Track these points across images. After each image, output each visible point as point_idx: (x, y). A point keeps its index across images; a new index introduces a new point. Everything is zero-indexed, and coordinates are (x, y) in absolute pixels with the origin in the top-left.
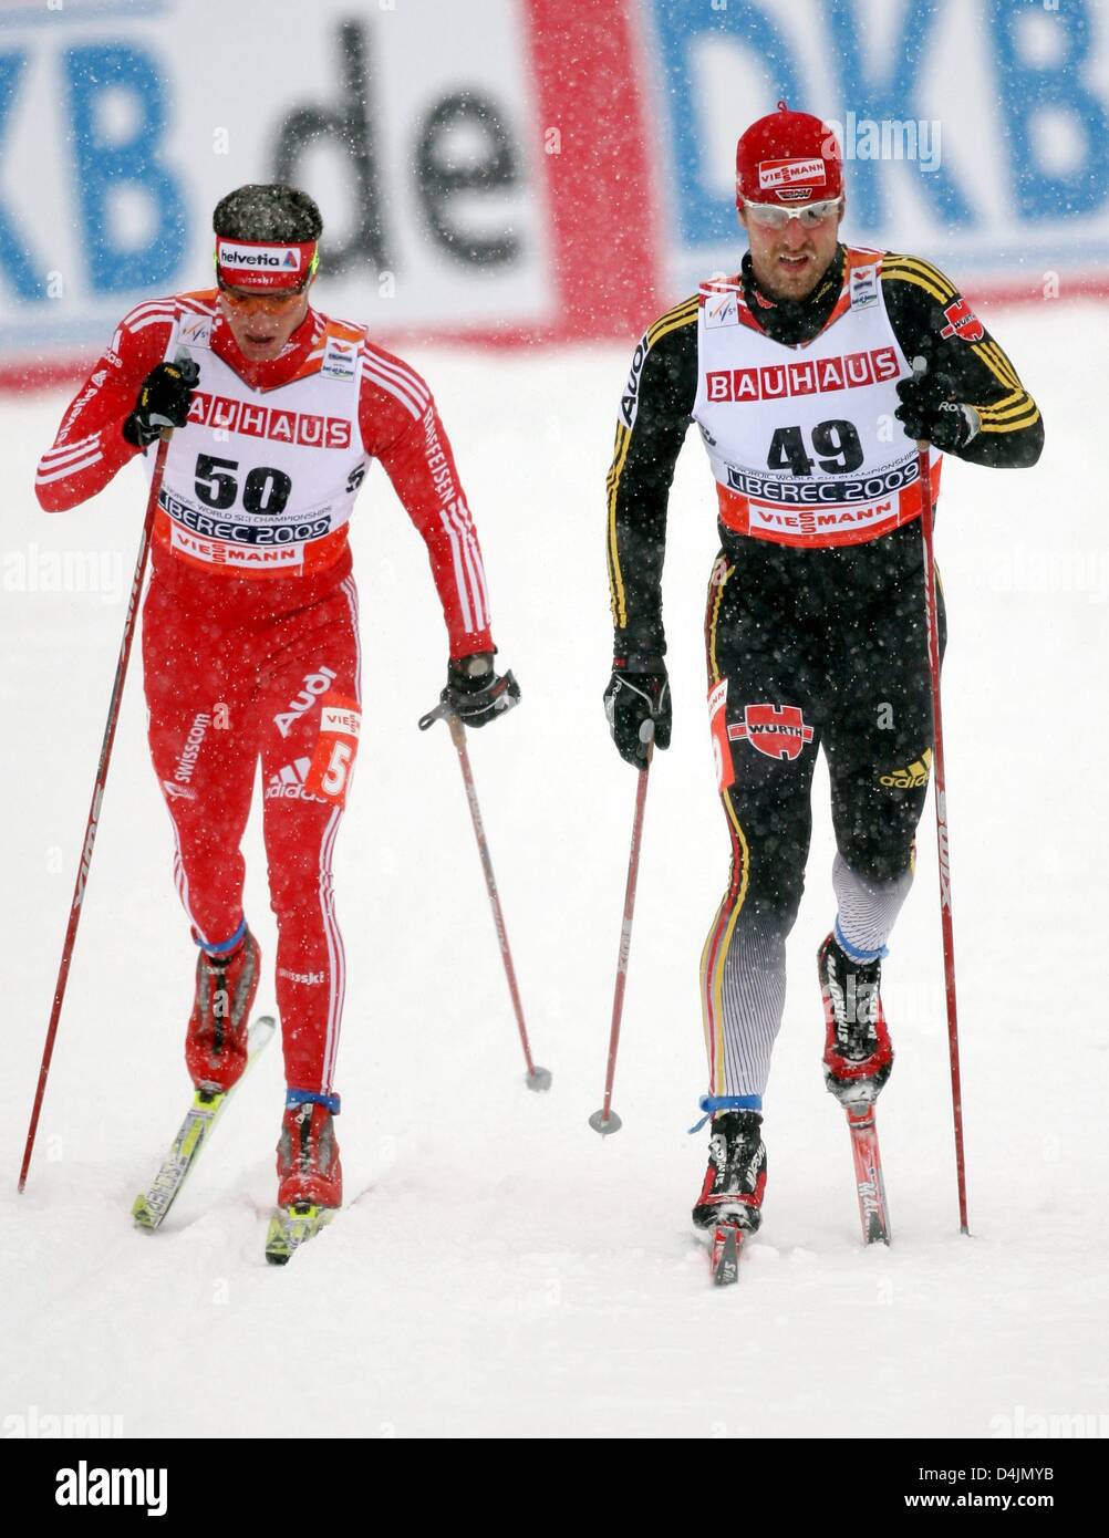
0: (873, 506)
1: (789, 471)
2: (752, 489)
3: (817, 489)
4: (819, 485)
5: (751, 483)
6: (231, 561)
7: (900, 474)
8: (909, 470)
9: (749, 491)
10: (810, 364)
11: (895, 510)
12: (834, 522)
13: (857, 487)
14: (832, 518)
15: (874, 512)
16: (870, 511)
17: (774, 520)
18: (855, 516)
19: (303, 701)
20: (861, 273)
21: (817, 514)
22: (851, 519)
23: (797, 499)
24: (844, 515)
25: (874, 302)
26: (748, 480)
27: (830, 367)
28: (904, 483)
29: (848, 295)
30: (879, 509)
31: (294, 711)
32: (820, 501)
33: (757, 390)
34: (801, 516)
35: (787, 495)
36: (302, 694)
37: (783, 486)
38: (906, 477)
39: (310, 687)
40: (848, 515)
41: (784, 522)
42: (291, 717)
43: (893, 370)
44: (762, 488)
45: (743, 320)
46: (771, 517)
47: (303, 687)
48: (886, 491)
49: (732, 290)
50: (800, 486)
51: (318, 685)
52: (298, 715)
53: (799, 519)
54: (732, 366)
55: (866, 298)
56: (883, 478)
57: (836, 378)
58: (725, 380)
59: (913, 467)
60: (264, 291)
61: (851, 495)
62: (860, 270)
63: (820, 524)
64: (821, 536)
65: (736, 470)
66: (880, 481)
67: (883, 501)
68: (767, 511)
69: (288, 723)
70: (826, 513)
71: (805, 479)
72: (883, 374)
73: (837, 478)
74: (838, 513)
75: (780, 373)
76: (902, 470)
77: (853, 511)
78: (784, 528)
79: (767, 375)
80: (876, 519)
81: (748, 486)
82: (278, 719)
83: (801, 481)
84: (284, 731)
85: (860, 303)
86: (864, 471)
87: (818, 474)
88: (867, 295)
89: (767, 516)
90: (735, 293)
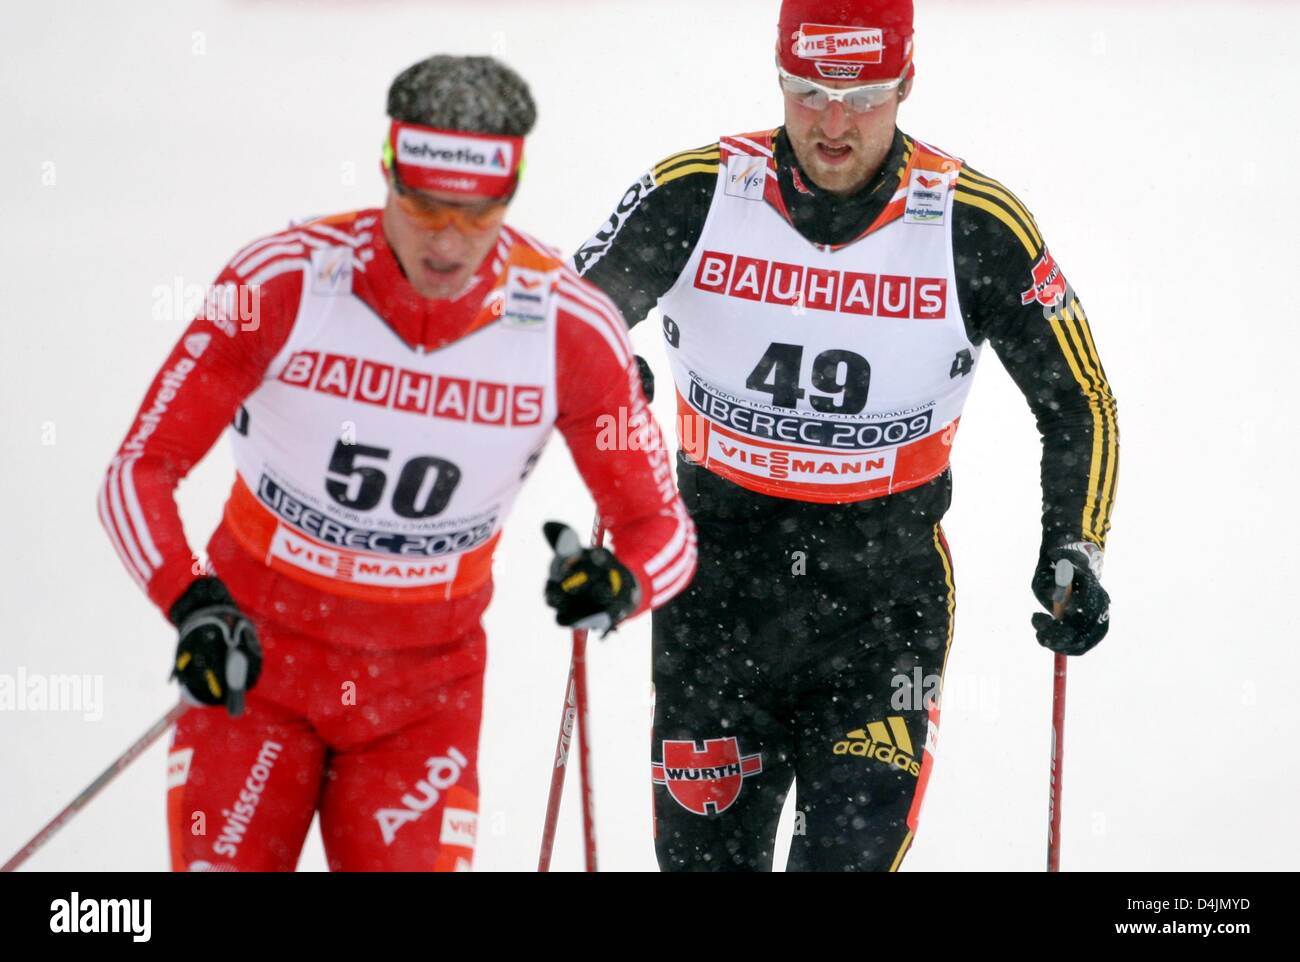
0: (863, 459)
1: (769, 397)
2: (716, 412)
3: (798, 426)
4: (801, 421)
5: (717, 404)
6: (360, 577)
7: (904, 426)
8: (916, 424)
9: (712, 413)
10: (835, 274)
11: (888, 470)
12: (812, 470)
13: (848, 431)
14: (811, 465)
15: (863, 467)
16: (858, 465)
17: (737, 455)
18: (839, 468)
19: (422, 797)
20: (929, 180)
21: (793, 456)
22: (834, 471)
23: (770, 433)
24: (826, 465)
25: (939, 220)
26: (714, 400)
27: (860, 284)
28: (906, 439)
29: (903, 201)
30: (870, 464)
31: (405, 808)
32: (800, 440)
33: (761, 288)
34: (772, 455)
35: (758, 427)
36: (422, 786)
37: (756, 416)
38: (910, 432)
39: (433, 776)
40: (830, 465)
41: (748, 458)
42: (402, 817)
43: (937, 308)
44: (729, 413)
45: (768, 198)
46: (734, 450)
47: (424, 774)
48: (883, 443)
49: (762, 155)
50: (778, 418)
51: (445, 773)
52: (412, 816)
53: (769, 458)
54: (737, 251)
55: (928, 212)
56: (883, 426)
57: (864, 300)
58: (722, 265)
59: (922, 421)
60: (462, 198)
61: (840, 439)
62: (929, 175)
63: (795, 469)
64: (792, 485)
65: (701, 385)
66: (879, 430)
67: (875, 455)
68: (730, 443)
69: (397, 825)
70: (804, 458)
71: (786, 411)
72: (924, 309)
73: (827, 417)
74: (819, 460)
75: (795, 275)
76: (908, 421)
77: (838, 462)
78: (748, 468)
79: (778, 273)
80: (865, 476)
81: (713, 407)
82: (382, 815)
83: (781, 413)
84: (388, 834)
85: (918, 216)
86: (864, 417)
87: (803, 408)
88: (930, 209)
89: (728, 449)
90: (765, 159)
